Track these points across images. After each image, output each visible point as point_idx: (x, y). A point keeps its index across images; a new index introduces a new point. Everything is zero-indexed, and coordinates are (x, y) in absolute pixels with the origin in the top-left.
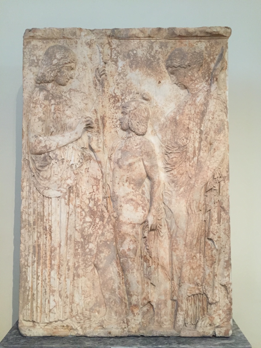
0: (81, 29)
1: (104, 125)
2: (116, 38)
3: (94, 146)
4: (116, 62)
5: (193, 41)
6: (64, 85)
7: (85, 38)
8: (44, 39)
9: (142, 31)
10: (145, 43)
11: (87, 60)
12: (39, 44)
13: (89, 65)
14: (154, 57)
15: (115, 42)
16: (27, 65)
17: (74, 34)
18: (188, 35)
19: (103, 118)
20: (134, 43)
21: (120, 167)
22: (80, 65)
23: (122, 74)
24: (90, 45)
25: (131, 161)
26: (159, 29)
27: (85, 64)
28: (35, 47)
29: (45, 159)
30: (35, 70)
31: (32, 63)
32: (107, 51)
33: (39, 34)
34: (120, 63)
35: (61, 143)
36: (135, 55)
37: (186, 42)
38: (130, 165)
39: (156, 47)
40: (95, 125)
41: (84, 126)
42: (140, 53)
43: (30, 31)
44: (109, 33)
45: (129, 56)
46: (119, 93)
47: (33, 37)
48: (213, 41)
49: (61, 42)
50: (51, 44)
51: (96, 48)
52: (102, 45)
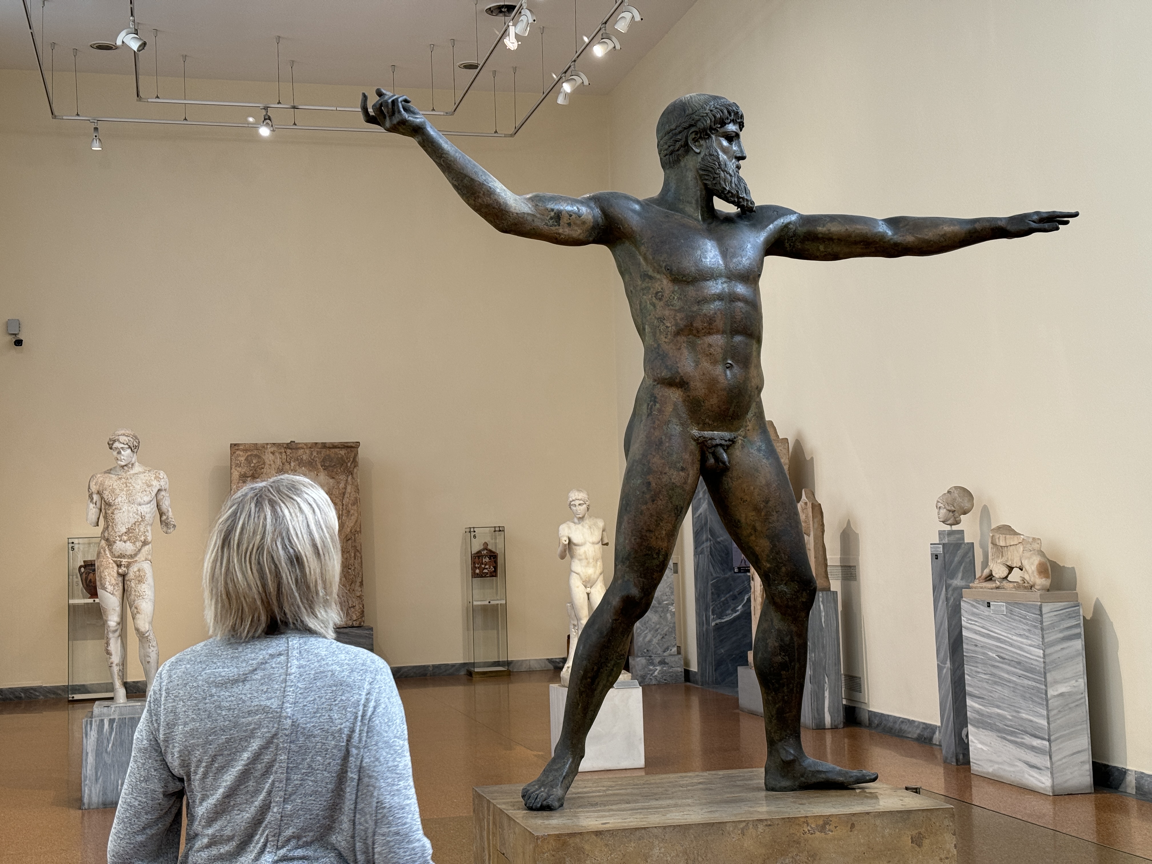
0: (267, 444)
2: (290, 449)
4: (290, 463)
5: (336, 450)
7: (270, 449)
8: (246, 450)
9: (306, 444)
10: (308, 451)
11: (272, 462)
12: (241, 453)
13: (273, 466)
14: (313, 460)
15: (289, 451)
16: (234, 467)
17: (264, 447)
18: (334, 446)
20: (301, 452)
22: (267, 466)
24: (273, 453)
26: (316, 443)
27: (270, 465)
28: (239, 455)
30: (239, 469)
31: (237, 465)
32: (284, 457)
33: (241, 447)
34: (292, 464)
36: (302, 459)
37: (333, 450)
39: (315, 454)
42: (304, 457)
43: (235, 445)
44: (285, 446)
45: (298, 460)
47: (238, 449)
48: (349, 450)
49: (255, 452)
50: (249, 453)
51: (277, 454)
52: (281, 453)
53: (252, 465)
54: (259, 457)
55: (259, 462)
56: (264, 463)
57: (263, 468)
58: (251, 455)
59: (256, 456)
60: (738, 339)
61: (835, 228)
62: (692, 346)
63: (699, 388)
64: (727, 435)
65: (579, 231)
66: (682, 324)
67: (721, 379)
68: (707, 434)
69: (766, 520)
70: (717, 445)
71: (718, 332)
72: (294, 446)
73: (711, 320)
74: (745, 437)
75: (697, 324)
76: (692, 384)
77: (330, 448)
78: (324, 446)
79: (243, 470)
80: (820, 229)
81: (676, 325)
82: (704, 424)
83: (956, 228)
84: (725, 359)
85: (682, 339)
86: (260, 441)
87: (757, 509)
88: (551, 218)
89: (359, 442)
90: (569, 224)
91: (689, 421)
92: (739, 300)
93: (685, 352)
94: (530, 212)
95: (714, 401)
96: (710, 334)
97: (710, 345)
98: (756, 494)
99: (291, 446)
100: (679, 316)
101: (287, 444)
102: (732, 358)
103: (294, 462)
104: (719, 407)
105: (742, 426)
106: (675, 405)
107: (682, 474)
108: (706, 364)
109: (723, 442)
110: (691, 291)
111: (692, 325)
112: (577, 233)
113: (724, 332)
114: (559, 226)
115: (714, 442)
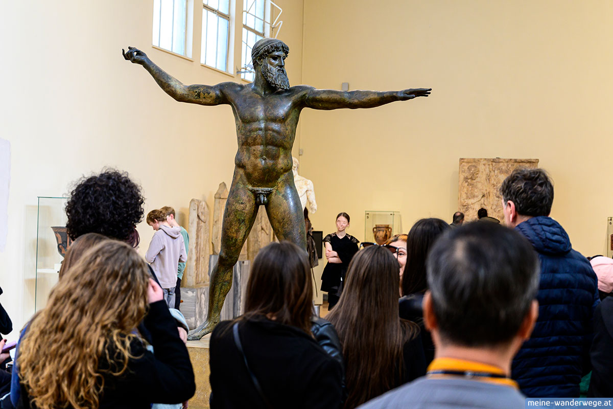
0: (481, 159)
1: (489, 196)
2: (495, 162)
3: (485, 203)
4: (494, 171)
5: (524, 164)
6: (475, 180)
7: (483, 162)
8: (468, 162)
9: (504, 160)
10: (506, 164)
11: (483, 170)
12: (465, 164)
13: (484, 173)
14: (509, 169)
15: (494, 164)
16: (461, 172)
17: (479, 161)
18: (522, 162)
19: (489, 193)
20: (501, 164)
21: (495, 212)
22: (480, 173)
23: (497, 176)
24: (484, 165)
25: (499, 209)
26: (511, 160)
27: (482, 172)
28: (464, 166)
29: (467, 208)
30: (464, 174)
31: (463, 172)
32: (491, 167)
33: (465, 161)
34: (496, 172)
35: (473, 202)
36: (502, 169)
37: (521, 164)
38: (499, 211)
39: (510, 166)
40: (486, 195)
41: (482, 196)
42: (504, 168)
43: (462, 159)
44: (492, 160)
45: (499, 169)
46: (495, 183)
47: (463, 162)
48: (531, 164)
49: (474, 164)
50: (470, 164)
51: (487, 166)
52: (489, 165)
53: (471, 172)
54: (476, 167)
55: (475, 170)
56: (479, 171)
57: (478, 174)
58: (471, 166)
59: (474, 166)
60: (270, 147)
61: (324, 96)
62: (248, 150)
63: (250, 168)
64: (266, 189)
65: (210, 100)
66: (244, 140)
67: (259, 165)
68: (256, 188)
69: (283, 227)
70: (260, 194)
71: (258, 144)
72: (497, 160)
73: (255, 139)
74: (277, 190)
75: (249, 141)
76: (247, 167)
77: (519, 162)
78: (516, 161)
79: (466, 175)
80: (318, 97)
81: (242, 141)
82: (254, 184)
83: (376, 96)
84: (261, 156)
85: (244, 147)
86: (477, 157)
87: (279, 222)
88: (196, 95)
89: (538, 160)
90: (204, 98)
91: (247, 183)
92: (270, 130)
93: (245, 153)
94: (186, 93)
95: (256, 174)
96: (254, 145)
97: (254, 150)
98: (279, 215)
99: (496, 161)
100: (244, 137)
101: (493, 159)
102: (266, 156)
103: (497, 170)
104: (259, 177)
105: (275, 185)
106: (241, 175)
107: (242, 205)
108: (252, 158)
109: (263, 192)
110: (248, 127)
111: (247, 141)
112: (209, 101)
113: (261, 145)
114: (200, 98)
115: (258, 192)
